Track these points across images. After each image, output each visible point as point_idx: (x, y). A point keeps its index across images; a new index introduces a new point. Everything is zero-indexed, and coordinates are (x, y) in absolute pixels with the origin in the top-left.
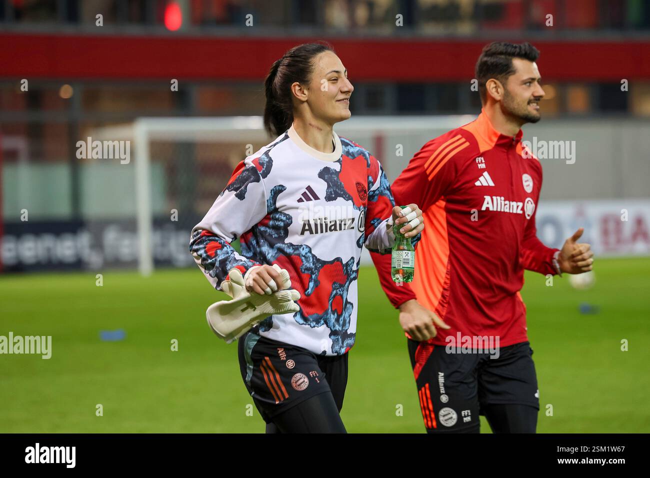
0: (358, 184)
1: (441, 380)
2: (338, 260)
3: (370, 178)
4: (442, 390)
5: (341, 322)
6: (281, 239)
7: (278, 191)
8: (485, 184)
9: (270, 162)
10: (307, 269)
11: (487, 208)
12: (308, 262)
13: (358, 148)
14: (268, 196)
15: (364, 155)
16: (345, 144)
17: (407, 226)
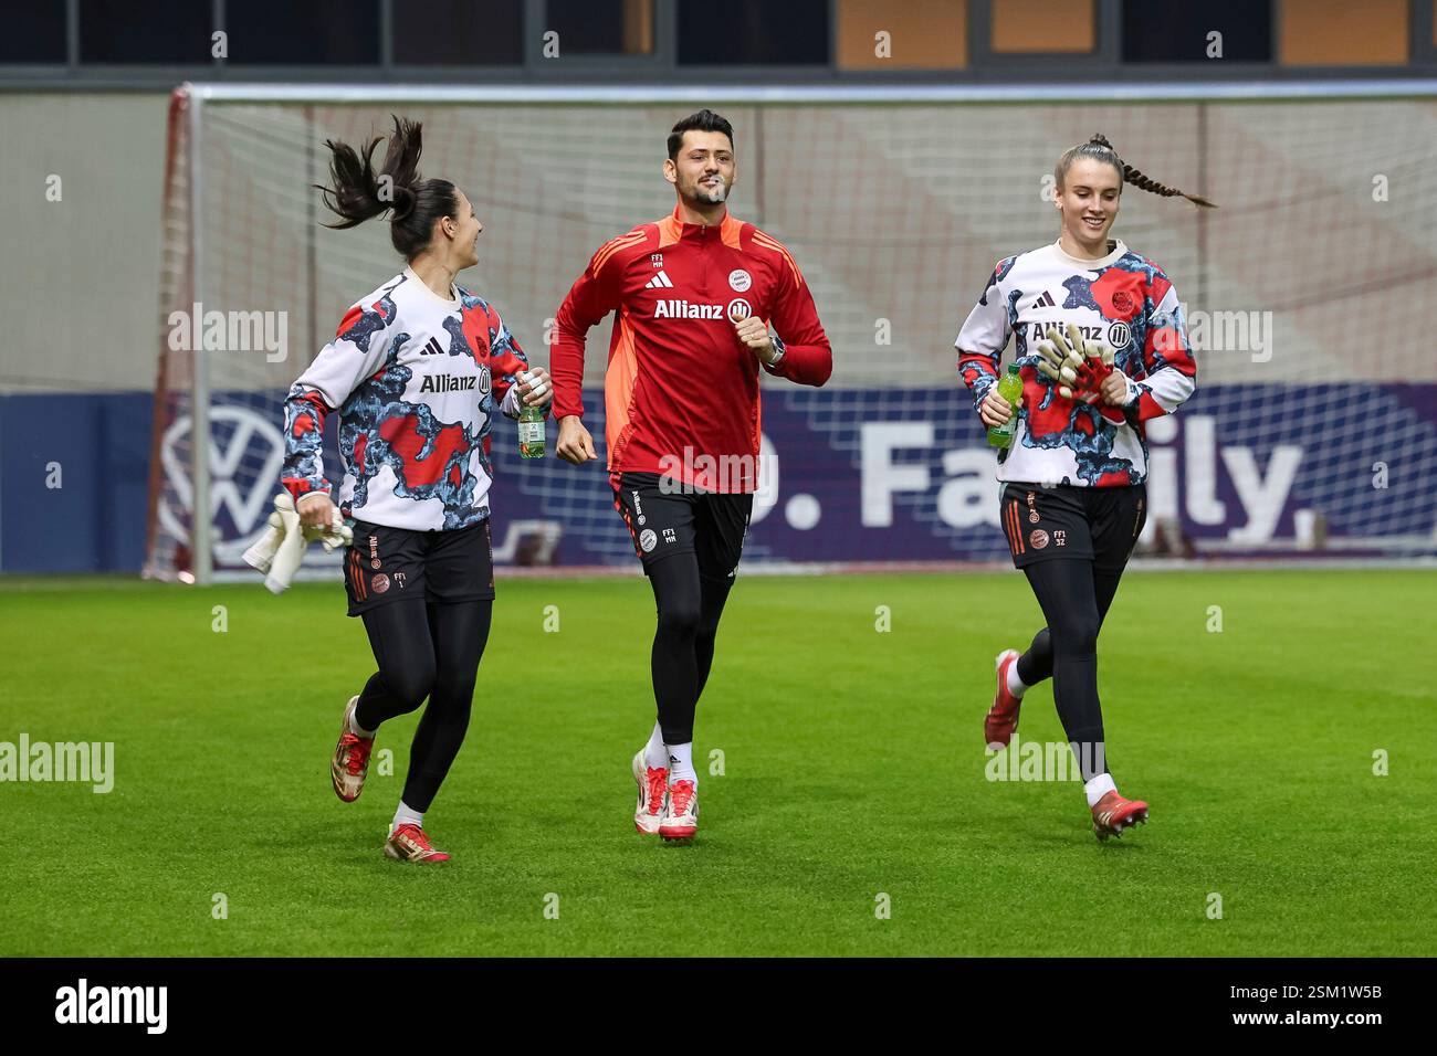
0: (478, 338)
1: (637, 500)
2: (459, 424)
3: (492, 331)
4: (639, 511)
5: (459, 497)
6: (396, 397)
7: (402, 339)
8: (658, 285)
9: (394, 306)
10: (423, 431)
11: (662, 315)
12: (425, 423)
13: (473, 298)
14: (390, 344)
15: (482, 305)
16: (462, 293)
17: (531, 395)
